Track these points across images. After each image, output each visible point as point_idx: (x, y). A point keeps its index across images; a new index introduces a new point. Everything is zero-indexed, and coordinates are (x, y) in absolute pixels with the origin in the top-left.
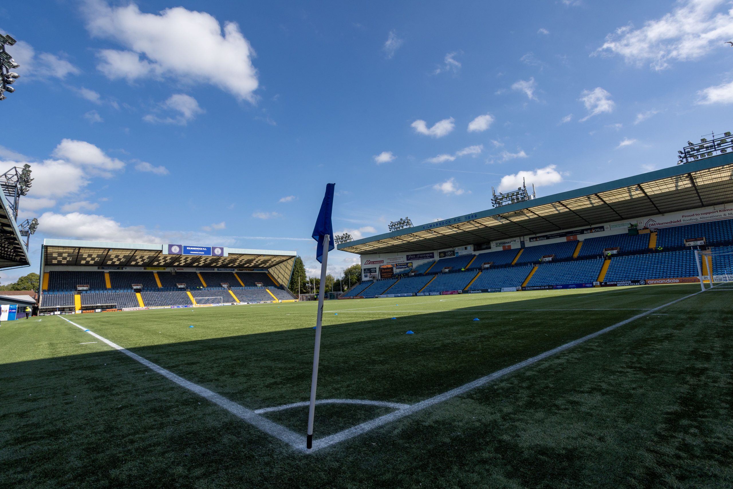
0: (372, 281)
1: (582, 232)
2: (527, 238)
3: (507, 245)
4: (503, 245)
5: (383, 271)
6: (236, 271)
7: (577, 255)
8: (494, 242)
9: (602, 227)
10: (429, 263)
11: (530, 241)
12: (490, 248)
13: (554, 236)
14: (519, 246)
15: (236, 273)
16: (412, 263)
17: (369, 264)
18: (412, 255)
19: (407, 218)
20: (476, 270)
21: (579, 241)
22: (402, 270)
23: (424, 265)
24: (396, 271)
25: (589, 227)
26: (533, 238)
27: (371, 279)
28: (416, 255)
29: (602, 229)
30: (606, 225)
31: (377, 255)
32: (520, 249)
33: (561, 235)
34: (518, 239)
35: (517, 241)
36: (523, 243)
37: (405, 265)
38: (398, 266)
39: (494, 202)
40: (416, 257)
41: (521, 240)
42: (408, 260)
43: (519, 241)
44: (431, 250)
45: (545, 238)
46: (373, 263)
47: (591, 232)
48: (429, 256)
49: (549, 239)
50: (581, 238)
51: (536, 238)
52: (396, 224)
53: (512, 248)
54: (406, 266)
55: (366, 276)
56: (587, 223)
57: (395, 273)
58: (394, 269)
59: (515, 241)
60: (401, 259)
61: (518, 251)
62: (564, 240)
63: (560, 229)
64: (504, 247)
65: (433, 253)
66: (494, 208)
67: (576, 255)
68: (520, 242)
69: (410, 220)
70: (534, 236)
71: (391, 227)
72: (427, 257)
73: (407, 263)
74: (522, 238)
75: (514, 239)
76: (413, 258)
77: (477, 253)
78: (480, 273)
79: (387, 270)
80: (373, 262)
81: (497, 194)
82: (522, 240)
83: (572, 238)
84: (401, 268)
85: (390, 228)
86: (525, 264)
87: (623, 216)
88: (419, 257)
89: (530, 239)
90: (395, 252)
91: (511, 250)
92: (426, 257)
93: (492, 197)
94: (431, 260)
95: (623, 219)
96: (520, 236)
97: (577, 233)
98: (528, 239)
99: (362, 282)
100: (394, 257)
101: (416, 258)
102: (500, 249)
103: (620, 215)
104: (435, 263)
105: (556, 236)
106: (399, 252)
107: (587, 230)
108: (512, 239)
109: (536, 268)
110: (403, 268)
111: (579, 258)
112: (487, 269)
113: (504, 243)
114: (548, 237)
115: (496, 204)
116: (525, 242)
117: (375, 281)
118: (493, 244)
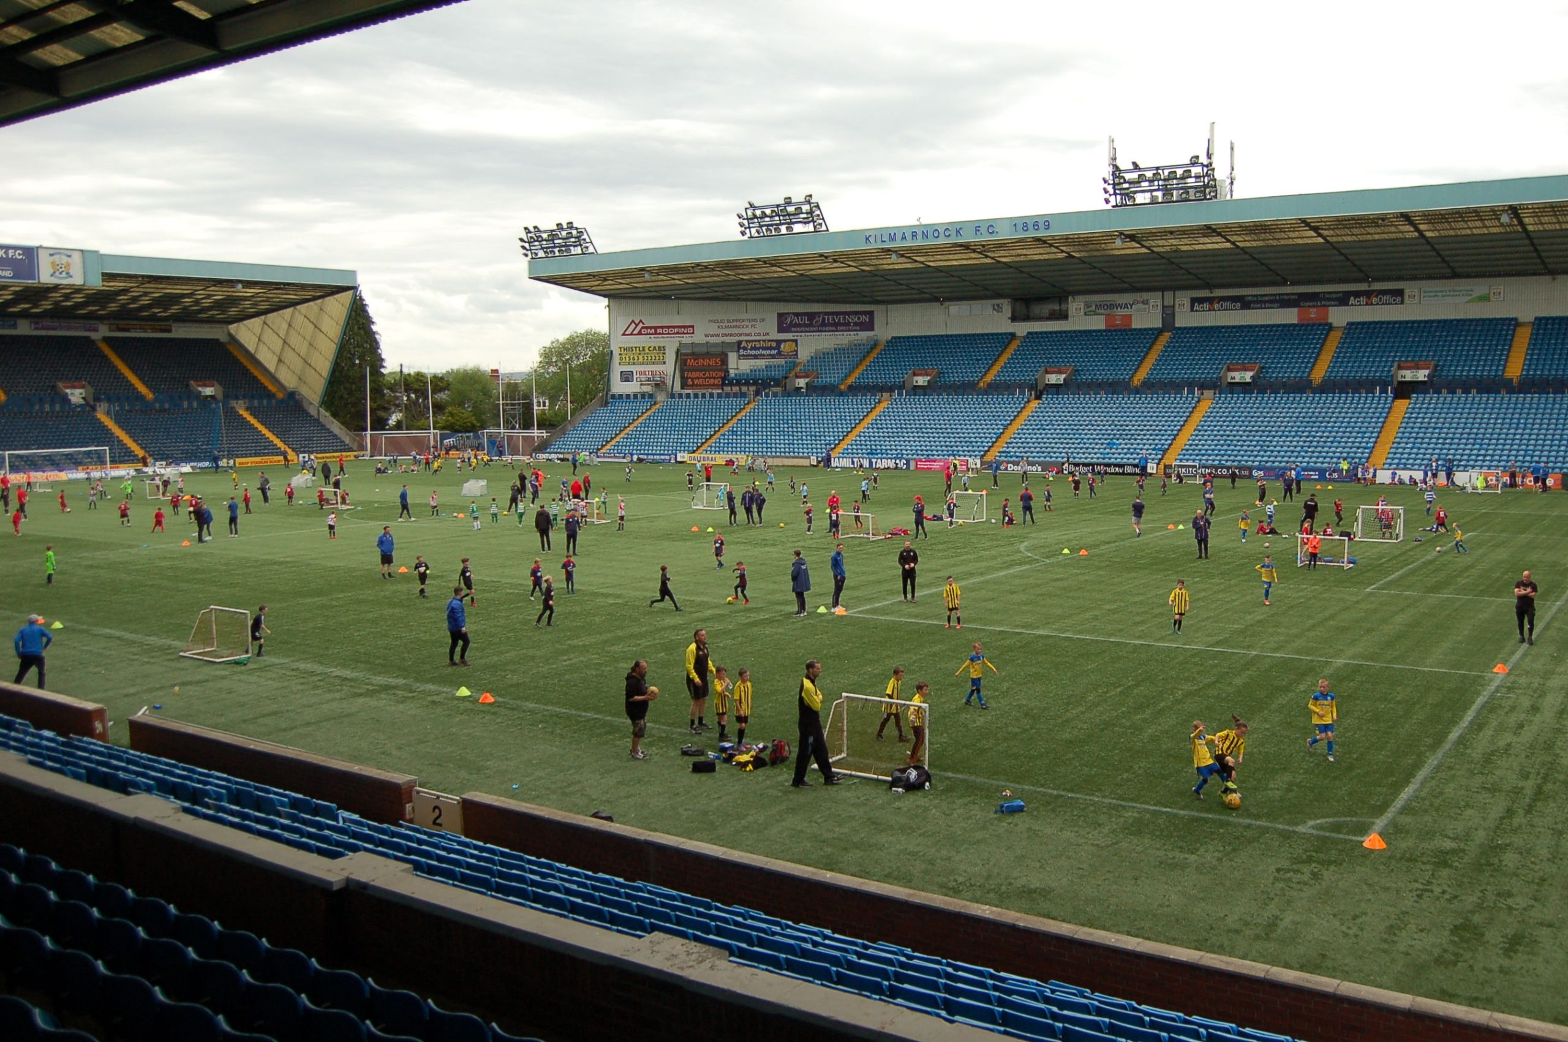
0: (651, 396)
1: (1343, 300)
2: (1183, 299)
3: (1120, 312)
4: (1109, 311)
5: (691, 362)
6: (103, 331)
7: (1322, 374)
8: (1079, 298)
9: (1400, 293)
10: (854, 347)
11: (1192, 310)
12: (1064, 316)
13: (1265, 302)
14: (1154, 321)
15: (106, 340)
16: (796, 341)
17: (640, 333)
18: (797, 315)
19: (808, 199)
20: (1022, 393)
21: (1331, 327)
22: (761, 363)
23: (839, 351)
24: (738, 365)
25: (1363, 287)
26: (1201, 301)
27: (647, 389)
28: (811, 316)
29: (1399, 299)
30: (1410, 288)
31: (673, 305)
32: (1160, 331)
33: (1285, 302)
34: (1155, 300)
35: (1151, 302)
36: (1169, 314)
37: (771, 348)
38: (745, 349)
39: (1110, 189)
40: (813, 323)
41: (1166, 304)
42: (781, 330)
43: (1159, 302)
44: (864, 303)
45: (1238, 305)
46: (656, 330)
47: (1367, 304)
48: (856, 324)
49: (1249, 308)
50: (1339, 316)
51: (1210, 300)
52: (768, 212)
53: (1133, 327)
54: (774, 352)
55: (627, 377)
56: (1362, 275)
57: (732, 373)
58: (732, 357)
59: (1145, 302)
60: (758, 324)
61: (1150, 336)
62: (1289, 316)
63: (1284, 283)
64: (1109, 318)
65: (871, 314)
66: (1109, 207)
67: (1319, 374)
68: (1160, 308)
69: (818, 207)
70: (1204, 293)
71: (745, 222)
72: (848, 324)
73: (779, 342)
74: (1169, 295)
75: (1145, 296)
76: (799, 325)
77: (1022, 329)
78: (1034, 404)
79: (706, 362)
80: (656, 328)
81: (1124, 164)
82: (1168, 301)
83: (1313, 313)
84: (756, 357)
85: (741, 225)
86: (1173, 387)
87: (1458, 270)
88: (823, 324)
89: (1194, 301)
90: (739, 300)
91: (1131, 330)
92: (847, 326)
93: (1107, 172)
94: (864, 335)
95: (1455, 275)
96: (1163, 289)
97: (1329, 299)
98: (1187, 303)
99: (613, 396)
100: (732, 318)
101: (811, 325)
102: (1098, 323)
103: (1449, 267)
104: (877, 351)
105: (1270, 302)
106: (753, 300)
107: (1357, 294)
108: (1137, 296)
109: (1205, 406)
110: (762, 356)
111: (1328, 387)
112: (1056, 388)
113: (1112, 306)
114: (1245, 304)
115: (1115, 194)
116: (1177, 309)
117: (661, 397)
118: (1075, 305)
